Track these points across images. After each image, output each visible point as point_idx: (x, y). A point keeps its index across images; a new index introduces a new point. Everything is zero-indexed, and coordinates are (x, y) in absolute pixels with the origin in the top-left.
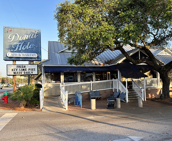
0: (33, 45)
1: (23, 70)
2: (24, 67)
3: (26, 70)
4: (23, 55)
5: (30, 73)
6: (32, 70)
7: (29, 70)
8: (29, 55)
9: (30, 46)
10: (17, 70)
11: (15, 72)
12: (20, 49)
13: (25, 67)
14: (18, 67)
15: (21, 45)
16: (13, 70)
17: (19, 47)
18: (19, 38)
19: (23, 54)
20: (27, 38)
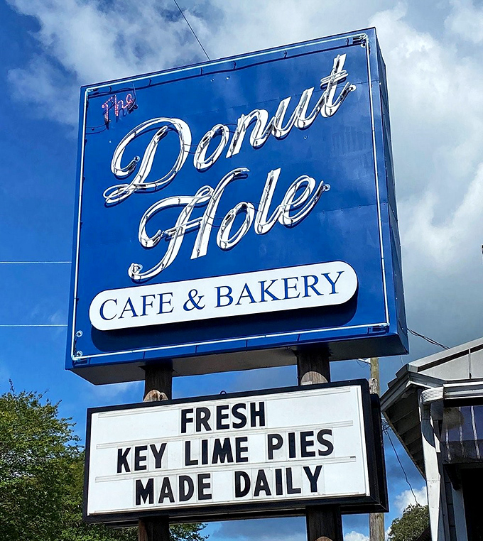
0: (312, 182)
1: (222, 451)
2: (254, 414)
3: (239, 450)
4: (224, 301)
5: (290, 491)
6: (305, 444)
7: (271, 448)
8: (278, 290)
9: (287, 202)
10: (158, 456)
11: (151, 482)
12: (201, 248)
13: (261, 414)
14: (191, 427)
15: (212, 211)
16: (130, 459)
17: (191, 235)
18: (192, 153)
19: (224, 291)
20: (257, 138)
